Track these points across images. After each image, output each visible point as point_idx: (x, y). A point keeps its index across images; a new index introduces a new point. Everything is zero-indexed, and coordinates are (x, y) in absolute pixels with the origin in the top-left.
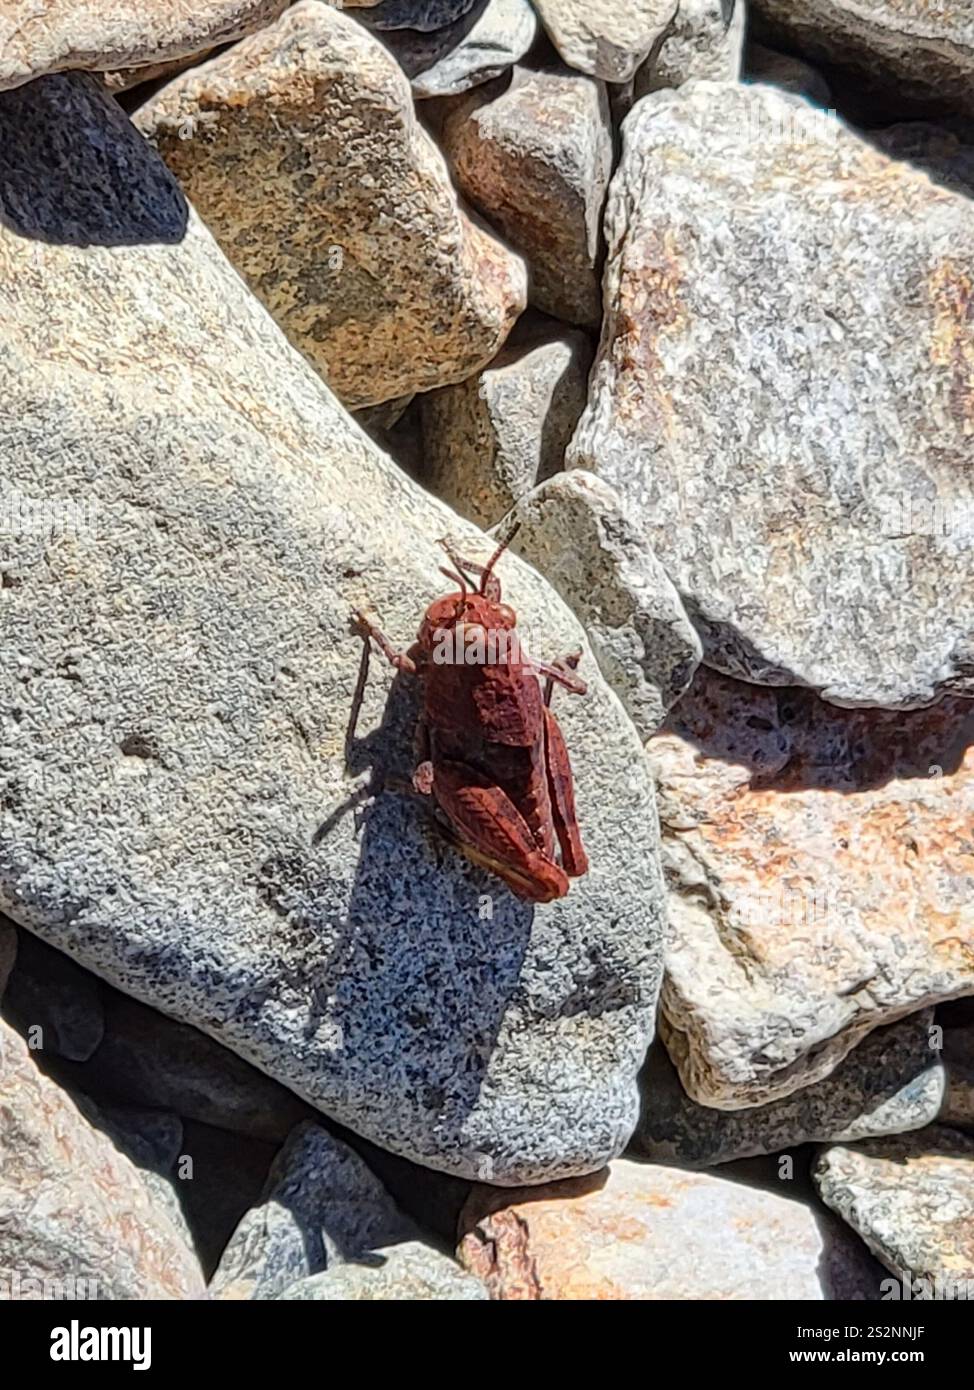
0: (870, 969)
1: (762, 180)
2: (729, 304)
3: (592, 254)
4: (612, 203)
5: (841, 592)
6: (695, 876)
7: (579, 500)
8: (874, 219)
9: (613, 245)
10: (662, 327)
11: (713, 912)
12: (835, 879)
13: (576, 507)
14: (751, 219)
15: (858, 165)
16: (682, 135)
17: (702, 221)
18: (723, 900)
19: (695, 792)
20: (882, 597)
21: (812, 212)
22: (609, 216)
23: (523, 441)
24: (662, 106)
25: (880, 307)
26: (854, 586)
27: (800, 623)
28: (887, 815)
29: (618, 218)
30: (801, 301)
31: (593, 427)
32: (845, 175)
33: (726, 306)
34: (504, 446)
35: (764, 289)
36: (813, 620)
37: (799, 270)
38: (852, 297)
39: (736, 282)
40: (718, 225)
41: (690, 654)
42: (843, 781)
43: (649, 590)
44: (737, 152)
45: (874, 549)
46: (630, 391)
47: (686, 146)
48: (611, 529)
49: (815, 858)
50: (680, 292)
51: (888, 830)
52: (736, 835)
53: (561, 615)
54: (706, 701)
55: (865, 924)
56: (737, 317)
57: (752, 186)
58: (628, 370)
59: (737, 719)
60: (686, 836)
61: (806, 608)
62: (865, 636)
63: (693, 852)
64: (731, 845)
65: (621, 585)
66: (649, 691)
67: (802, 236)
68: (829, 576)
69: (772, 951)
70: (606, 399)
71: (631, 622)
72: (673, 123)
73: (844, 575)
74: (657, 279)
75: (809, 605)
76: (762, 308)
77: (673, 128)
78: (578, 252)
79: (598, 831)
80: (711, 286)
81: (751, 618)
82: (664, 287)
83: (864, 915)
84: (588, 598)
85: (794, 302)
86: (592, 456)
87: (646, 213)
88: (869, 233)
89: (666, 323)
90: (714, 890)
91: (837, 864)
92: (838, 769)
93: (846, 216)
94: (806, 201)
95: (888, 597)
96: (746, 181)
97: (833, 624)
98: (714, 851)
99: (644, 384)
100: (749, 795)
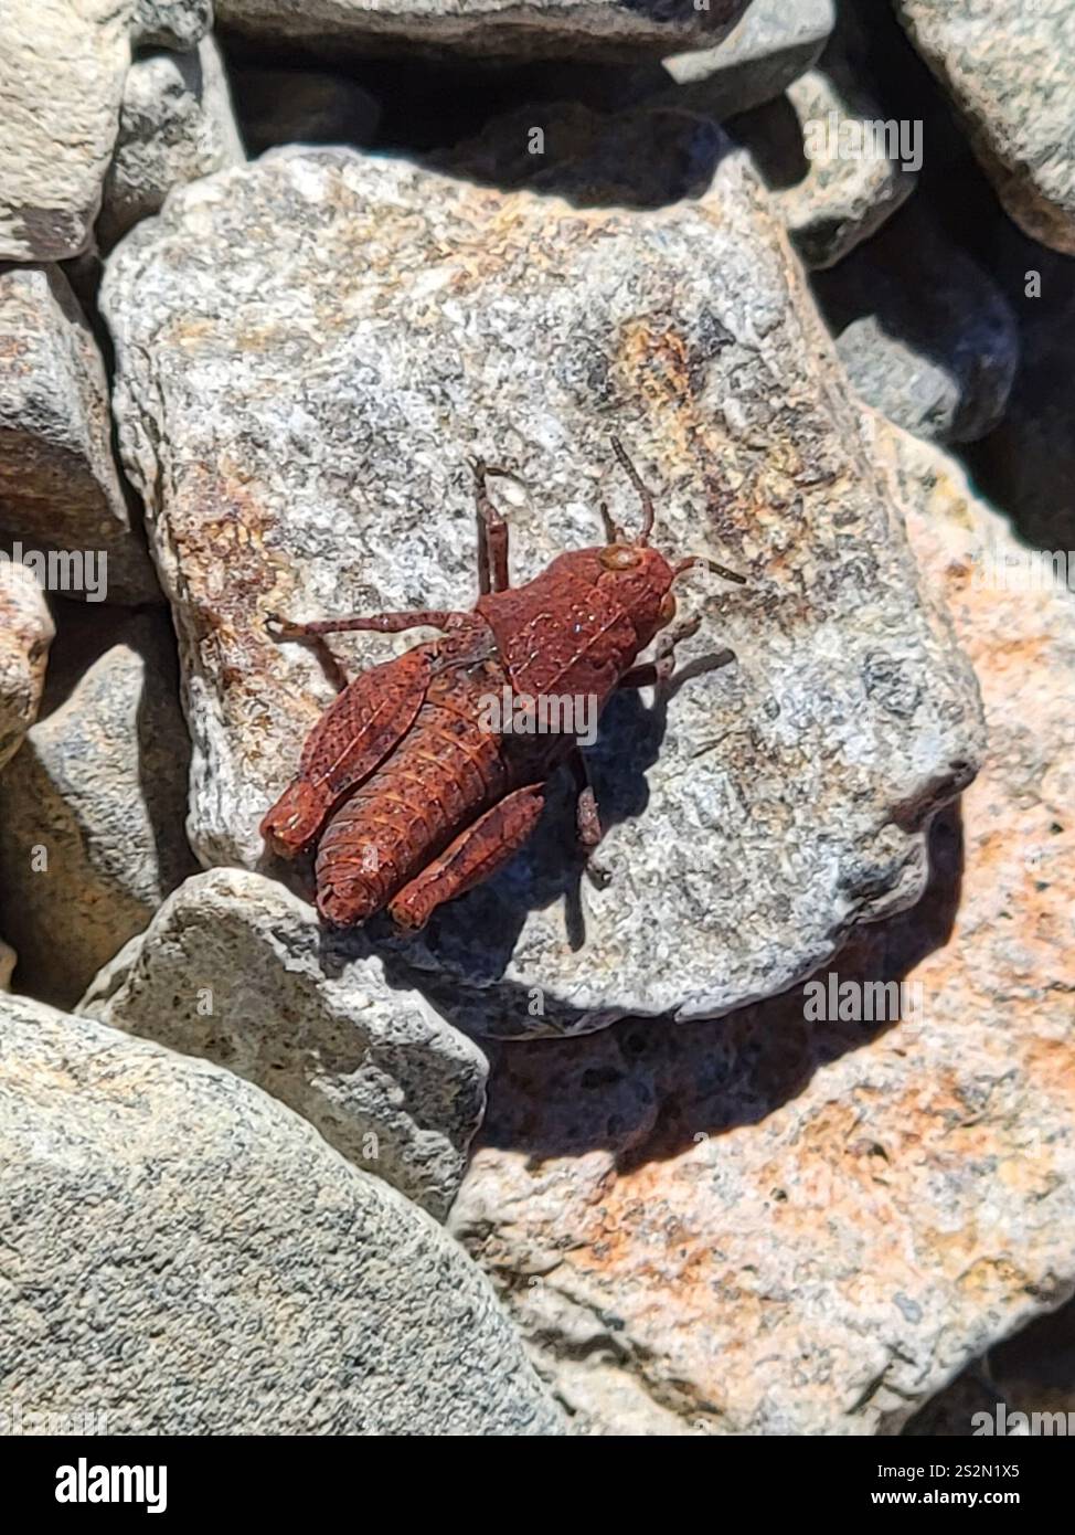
0: (880, 1358)
1: (328, 311)
2: (345, 522)
3: (122, 515)
4: (125, 433)
5: (652, 865)
6: (587, 1328)
7: (233, 918)
8: (509, 305)
9: (148, 494)
10: (261, 598)
11: (630, 1366)
12: (786, 1254)
13: (231, 927)
14: (334, 383)
15: (459, 222)
16: (191, 290)
17: (266, 418)
18: (636, 1347)
19: (543, 1216)
20: (712, 847)
21: (417, 332)
22: (127, 452)
23: (119, 812)
24: (146, 254)
25: (563, 431)
26: (668, 848)
27: (609, 937)
28: (826, 1124)
29: (141, 452)
30: (446, 471)
31: (213, 786)
32: (446, 249)
33: (341, 527)
34: (95, 828)
35: (387, 478)
36: (626, 923)
37: (427, 428)
38: (519, 434)
39: (344, 485)
40: (289, 414)
41: (471, 1073)
42: (746, 1105)
43: (379, 1008)
44: (278, 281)
45: (676, 783)
46: (246, 716)
47: (203, 306)
48: (293, 942)
49: (747, 1236)
50: (268, 536)
51: (834, 1146)
52: (621, 1249)
53: (267, 1119)
54: (514, 1078)
55: (848, 1298)
56: (362, 536)
57: (317, 328)
58: (234, 686)
59: (565, 1086)
60: (555, 1279)
61: (610, 911)
62: (709, 911)
63: (570, 1297)
64: (620, 1266)
65: (336, 1013)
66: (431, 1140)
67: (416, 375)
68: (627, 849)
69: (733, 1393)
70: (218, 737)
71: (369, 1059)
72: (170, 277)
73: (648, 838)
74: (230, 533)
75: (613, 905)
76: (395, 506)
77: (173, 287)
78: (101, 520)
79: (432, 1384)
80: (310, 507)
81: (538, 961)
82: (243, 539)
83: (844, 1285)
84: (294, 1041)
85: (438, 478)
86: (227, 836)
87: (179, 440)
88: (511, 329)
89: (265, 591)
90: (621, 1338)
91: (781, 1231)
92: (733, 1090)
93: (468, 318)
94: (404, 320)
95: (722, 842)
96: (306, 325)
97: (656, 915)
98: (601, 1283)
99: (264, 697)
100: (620, 1184)
